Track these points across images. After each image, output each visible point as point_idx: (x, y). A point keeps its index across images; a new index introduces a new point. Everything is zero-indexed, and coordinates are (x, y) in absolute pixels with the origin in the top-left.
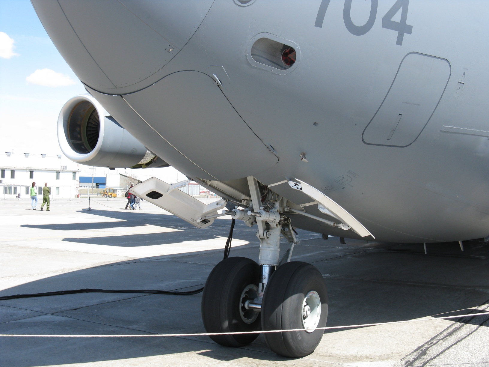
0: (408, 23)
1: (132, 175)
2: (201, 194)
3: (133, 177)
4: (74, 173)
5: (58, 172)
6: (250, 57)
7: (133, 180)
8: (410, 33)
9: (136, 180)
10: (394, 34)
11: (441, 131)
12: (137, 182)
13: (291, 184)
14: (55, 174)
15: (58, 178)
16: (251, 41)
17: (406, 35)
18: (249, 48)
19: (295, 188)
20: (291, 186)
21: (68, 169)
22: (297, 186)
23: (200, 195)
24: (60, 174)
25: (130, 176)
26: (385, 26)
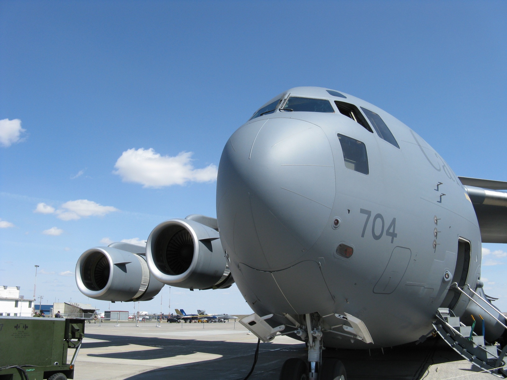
0: (396, 232)
1: (75, 304)
2: (129, 319)
3: (75, 305)
4: (30, 302)
5: (17, 301)
6: (335, 253)
7: (76, 308)
8: (396, 237)
9: (78, 308)
10: (390, 238)
11: (406, 285)
12: (79, 309)
13: (337, 315)
14: (14, 303)
15: (16, 306)
16: (336, 245)
17: (395, 238)
18: (336, 249)
19: (339, 317)
20: (337, 316)
21: (25, 299)
22: (340, 316)
23: (129, 321)
24: (19, 303)
25: (74, 304)
26: (387, 235)
